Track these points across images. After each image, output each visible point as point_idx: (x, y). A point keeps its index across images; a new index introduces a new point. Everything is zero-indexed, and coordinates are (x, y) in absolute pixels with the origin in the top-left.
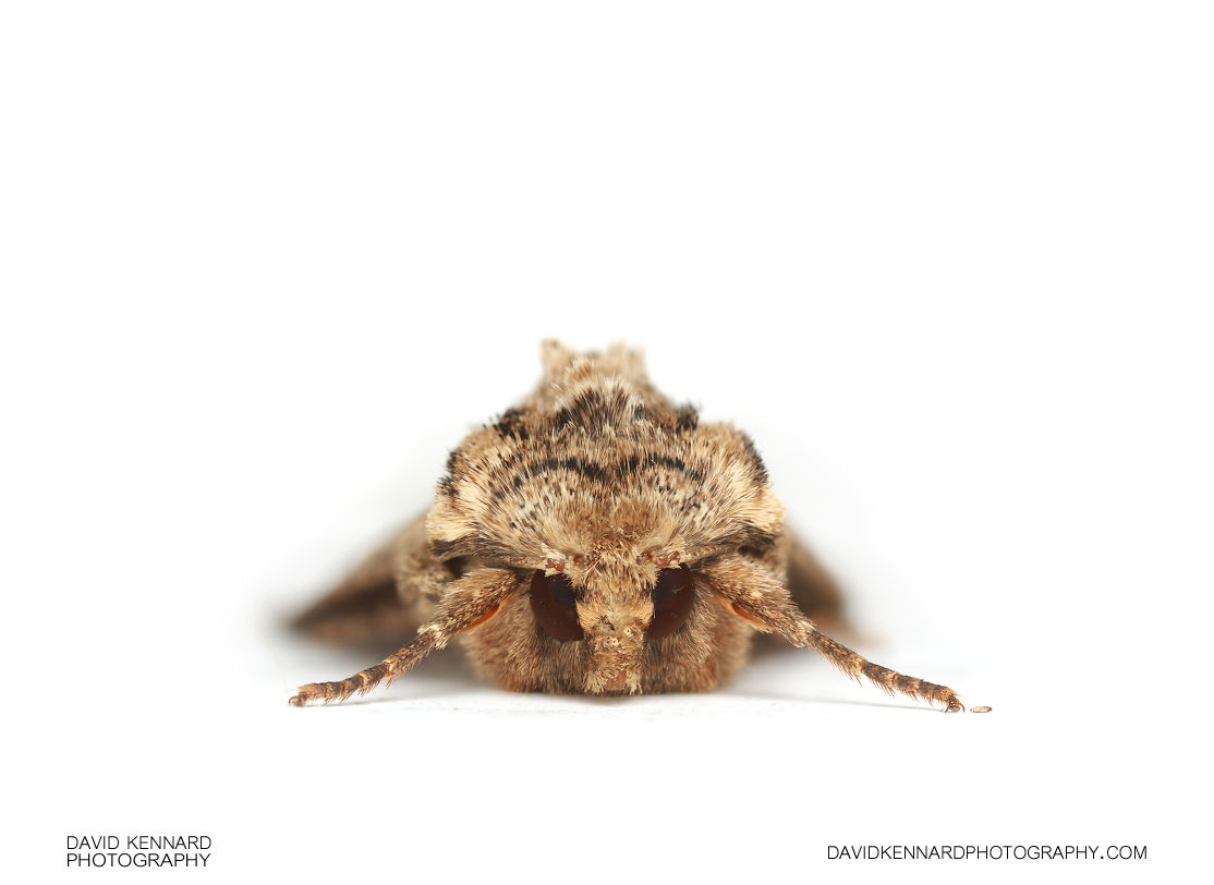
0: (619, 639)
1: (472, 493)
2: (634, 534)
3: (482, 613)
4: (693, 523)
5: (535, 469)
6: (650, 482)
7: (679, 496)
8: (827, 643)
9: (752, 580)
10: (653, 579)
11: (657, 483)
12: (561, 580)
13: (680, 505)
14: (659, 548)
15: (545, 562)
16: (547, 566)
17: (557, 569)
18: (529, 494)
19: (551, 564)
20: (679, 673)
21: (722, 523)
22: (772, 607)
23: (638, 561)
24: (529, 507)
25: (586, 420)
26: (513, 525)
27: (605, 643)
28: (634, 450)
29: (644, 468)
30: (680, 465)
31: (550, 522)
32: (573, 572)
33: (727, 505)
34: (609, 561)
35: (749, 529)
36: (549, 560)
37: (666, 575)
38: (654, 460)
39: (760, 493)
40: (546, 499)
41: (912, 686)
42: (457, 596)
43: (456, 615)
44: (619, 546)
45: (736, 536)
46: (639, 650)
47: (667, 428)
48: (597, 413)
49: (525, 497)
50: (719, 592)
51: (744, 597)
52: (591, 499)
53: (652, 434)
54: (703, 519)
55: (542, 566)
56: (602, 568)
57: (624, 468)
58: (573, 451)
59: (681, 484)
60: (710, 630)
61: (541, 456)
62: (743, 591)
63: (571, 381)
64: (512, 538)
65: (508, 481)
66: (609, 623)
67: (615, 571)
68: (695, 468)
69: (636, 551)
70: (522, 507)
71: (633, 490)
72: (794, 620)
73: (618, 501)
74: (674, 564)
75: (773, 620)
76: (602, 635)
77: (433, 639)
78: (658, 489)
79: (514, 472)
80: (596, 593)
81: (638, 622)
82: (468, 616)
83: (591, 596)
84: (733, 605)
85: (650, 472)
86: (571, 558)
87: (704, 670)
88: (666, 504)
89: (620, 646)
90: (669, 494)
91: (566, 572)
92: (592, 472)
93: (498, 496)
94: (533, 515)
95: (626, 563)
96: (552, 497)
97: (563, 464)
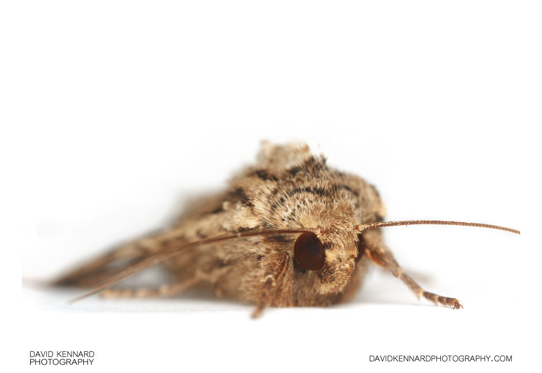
1: (261, 206)
5: (290, 194)
9: (381, 244)
10: (357, 237)
18: (289, 205)
22: (389, 258)
24: (290, 211)
25: (310, 169)
26: (283, 220)
27: (341, 267)
30: (350, 189)
32: (322, 237)
38: (342, 186)
40: (299, 206)
49: (287, 206)
50: (367, 246)
51: (377, 251)
58: (307, 184)
64: (283, 225)
65: (277, 200)
66: (340, 259)
67: (343, 234)
69: (352, 225)
70: (287, 211)
75: (388, 264)
79: (279, 196)
80: (336, 244)
81: (354, 256)
83: (333, 246)
84: (371, 254)
92: (320, 192)
93: (274, 207)
94: (293, 214)
95: (348, 230)
96: (302, 206)
97: (303, 190)
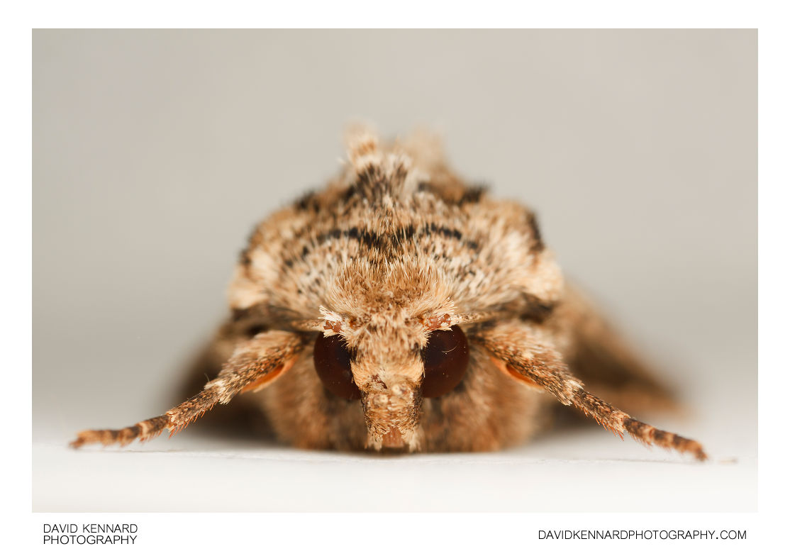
0: (389, 397)
1: (265, 263)
2: (404, 297)
3: (266, 371)
4: (468, 289)
5: (321, 239)
6: (426, 250)
7: (456, 263)
8: (592, 400)
9: (526, 344)
10: (423, 341)
11: (434, 250)
12: (338, 341)
13: (456, 272)
14: (430, 311)
15: (324, 324)
16: (325, 328)
17: (335, 331)
18: (315, 262)
19: (328, 325)
20: (460, 433)
21: (498, 290)
22: (542, 369)
23: (407, 322)
24: (315, 274)
25: (369, 192)
26: (299, 292)
27: (376, 401)
28: (412, 220)
29: (421, 236)
30: (457, 235)
31: (331, 286)
32: (347, 332)
33: (502, 273)
34: (379, 323)
35: (525, 296)
36: (327, 323)
37: (437, 338)
38: (433, 229)
39: (535, 262)
40: (329, 266)
41: (666, 440)
42: (244, 356)
43: (240, 372)
44: (389, 309)
45: (514, 303)
46: (408, 408)
47: (449, 202)
48: (377, 185)
49: (311, 264)
50: (494, 354)
51: (516, 358)
52: (368, 265)
53: (432, 206)
54: (479, 286)
55: (320, 328)
56: (373, 329)
57: (400, 236)
58: (355, 221)
59: (457, 252)
60: (487, 392)
61: (328, 226)
62: (515, 353)
63: (355, 156)
64: (298, 303)
65: (298, 250)
66: (381, 382)
67: (384, 332)
68: (473, 238)
69: (405, 314)
70: (308, 274)
71: (407, 257)
72: (561, 379)
73: (392, 266)
74: (445, 327)
75: (542, 379)
76: (375, 393)
77: (217, 395)
78: (433, 256)
79: (303, 242)
80: (367, 353)
81: (408, 381)
82: (251, 373)
83: (362, 355)
84: (508, 367)
85: (426, 241)
86: (347, 320)
87: (486, 430)
88: (440, 271)
89: (390, 403)
90: (445, 261)
91: (342, 333)
92: (369, 240)
93: (289, 263)
94: (318, 281)
95: (395, 324)
96: (334, 264)
97: (345, 233)
